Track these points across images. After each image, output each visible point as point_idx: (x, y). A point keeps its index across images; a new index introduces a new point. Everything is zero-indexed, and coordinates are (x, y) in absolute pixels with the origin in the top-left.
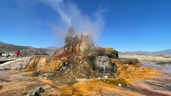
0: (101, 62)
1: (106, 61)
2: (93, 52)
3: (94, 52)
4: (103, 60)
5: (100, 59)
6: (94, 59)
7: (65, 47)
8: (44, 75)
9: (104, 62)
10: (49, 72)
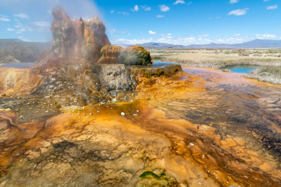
0: (111, 75)
1: (121, 74)
2: (105, 56)
3: (107, 56)
4: (114, 72)
5: (109, 71)
6: (100, 71)
7: (54, 48)
8: (6, 104)
9: (116, 75)
10: (16, 99)
